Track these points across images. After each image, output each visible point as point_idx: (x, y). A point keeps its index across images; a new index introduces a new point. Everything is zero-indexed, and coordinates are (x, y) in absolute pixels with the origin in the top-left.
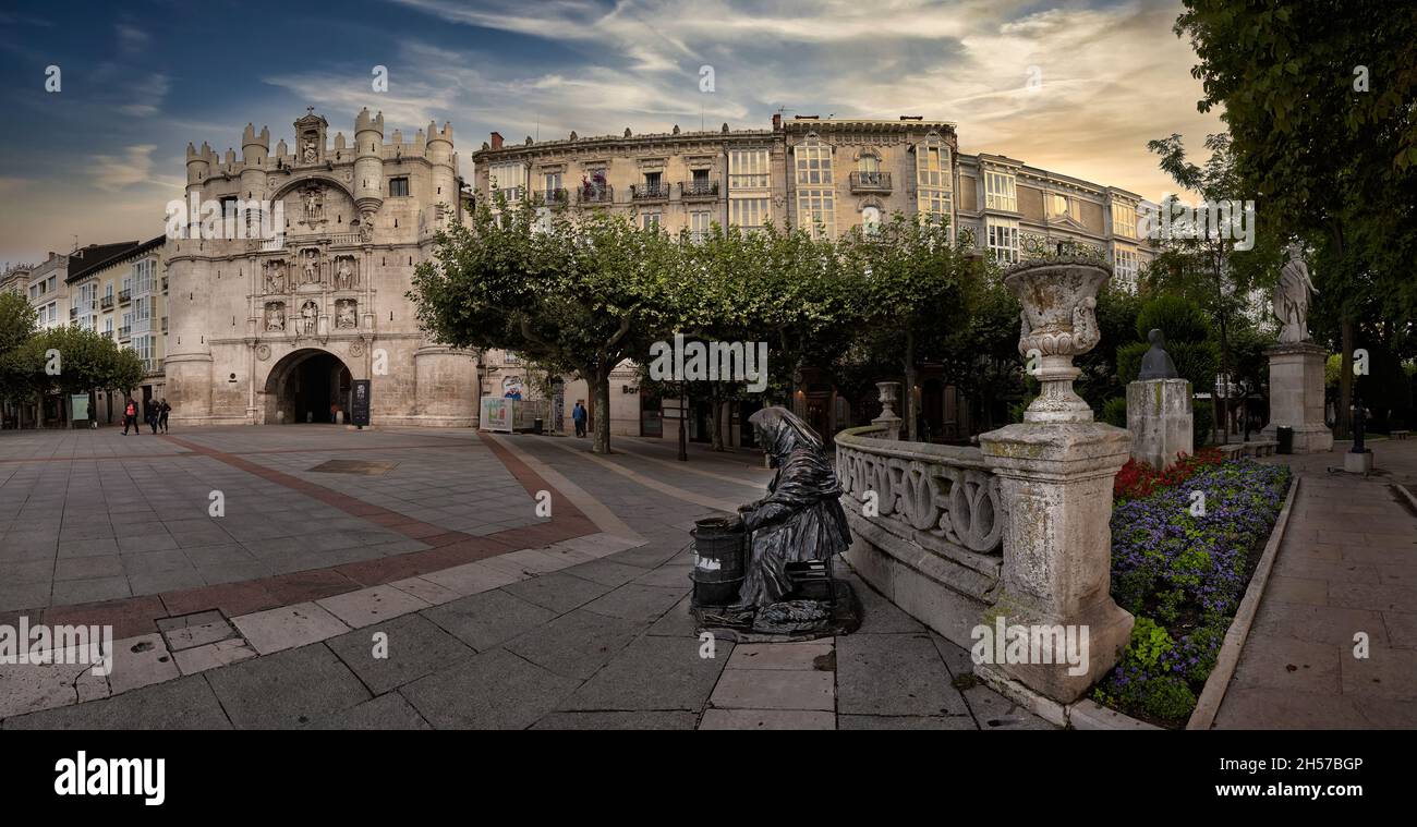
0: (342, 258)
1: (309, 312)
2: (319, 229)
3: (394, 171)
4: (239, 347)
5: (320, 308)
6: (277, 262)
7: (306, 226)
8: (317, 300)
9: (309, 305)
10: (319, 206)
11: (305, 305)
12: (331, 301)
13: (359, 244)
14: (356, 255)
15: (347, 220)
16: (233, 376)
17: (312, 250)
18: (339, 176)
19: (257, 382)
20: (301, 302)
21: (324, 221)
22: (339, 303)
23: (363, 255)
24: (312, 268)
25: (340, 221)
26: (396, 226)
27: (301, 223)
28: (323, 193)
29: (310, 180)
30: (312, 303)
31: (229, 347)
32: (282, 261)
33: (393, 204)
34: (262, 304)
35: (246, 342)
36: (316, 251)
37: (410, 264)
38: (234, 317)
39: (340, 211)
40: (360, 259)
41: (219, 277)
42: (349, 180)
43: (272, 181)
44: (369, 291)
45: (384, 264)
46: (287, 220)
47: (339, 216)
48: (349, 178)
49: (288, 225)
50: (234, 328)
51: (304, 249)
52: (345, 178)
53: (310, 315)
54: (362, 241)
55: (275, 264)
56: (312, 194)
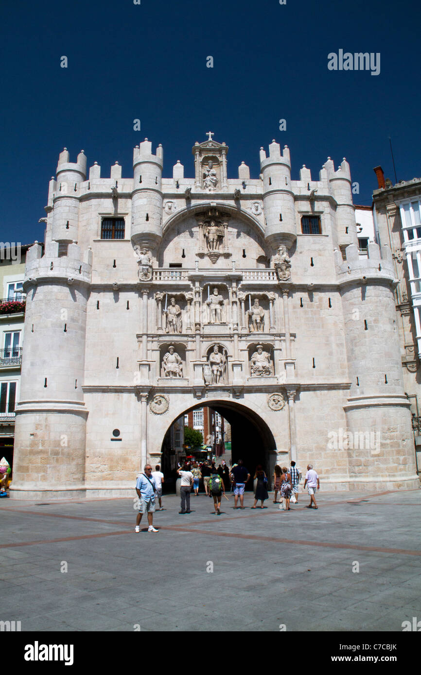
0: (254, 297)
1: (216, 357)
2: (221, 262)
3: (305, 206)
4: (125, 395)
5: (230, 352)
6: (175, 296)
7: (207, 259)
8: (226, 344)
9: (216, 348)
10: (221, 237)
11: (211, 350)
12: (244, 345)
13: (276, 282)
14: (270, 295)
15: (253, 255)
16: (116, 432)
18: (247, 207)
19: (150, 440)
20: (206, 345)
21: (227, 256)
22: (252, 349)
23: (277, 295)
24: (218, 307)
25: (244, 256)
26: (312, 265)
27: (201, 256)
29: (213, 209)
30: (221, 349)
31: (112, 395)
32: (183, 297)
33: (306, 242)
34: (156, 345)
35: (137, 391)
36: (223, 287)
37: (330, 306)
38: (118, 358)
39: (244, 245)
40: (275, 299)
41: (98, 308)
42: (258, 212)
43: (170, 204)
44: (288, 335)
45: (302, 306)
46: (183, 250)
47: (244, 251)
48: (257, 210)
49: (184, 256)
50: (118, 372)
51: (209, 285)
52: (254, 210)
53: (218, 361)
54: (278, 279)
55: (173, 300)
56: (213, 224)
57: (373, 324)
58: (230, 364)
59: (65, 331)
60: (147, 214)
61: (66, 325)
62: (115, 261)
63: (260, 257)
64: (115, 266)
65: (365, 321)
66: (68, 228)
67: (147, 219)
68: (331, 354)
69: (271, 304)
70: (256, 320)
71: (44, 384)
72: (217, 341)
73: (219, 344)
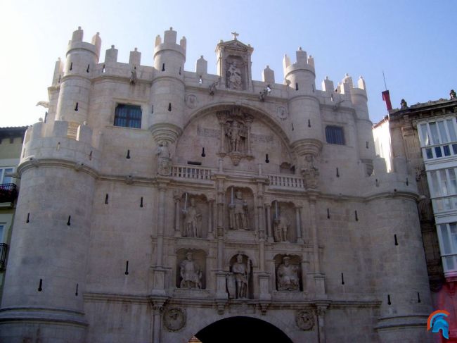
0: (280, 204)
1: (240, 268)
2: (245, 164)
3: (331, 118)
4: (134, 307)
5: (255, 263)
6: (195, 196)
7: (228, 159)
8: (251, 253)
9: (240, 258)
10: (243, 139)
11: (234, 259)
12: (271, 255)
13: (303, 189)
14: (297, 203)
15: (276, 161)
17: (242, 189)
20: (229, 253)
21: (250, 158)
22: (278, 259)
23: (305, 203)
24: (242, 212)
26: (338, 175)
27: (223, 156)
28: (248, 124)
29: (238, 108)
30: (245, 257)
32: (204, 197)
33: (331, 151)
34: (172, 249)
35: (151, 301)
36: (247, 191)
37: (357, 220)
38: (127, 262)
39: (267, 149)
40: (302, 207)
41: (106, 203)
42: (284, 117)
43: (192, 98)
44: (316, 247)
45: (329, 217)
46: (203, 149)
47: (267, 156)
48: (283, 114)
49: (203, 155)
50: (126, 279)
51: (233, 186)
52: (279, 114)
53: (243, 272)
54: (306, 186)
55: (193, 200)
56: (235, 124)
57: (403, 239)
58: (255, 275)
59: (69, 224)
60: (170, 104)
61: (70, 217)
62: (129, 151)
63: (283, 163)
64: (128, 157)
65: (395, 236)
66: (76, 110)
67: (170, 109)
68: (359, 269)
69: (298, 213)
70: (283, 229)
71: (38, 287)
72: (241, 249)
73: (243, 252)
